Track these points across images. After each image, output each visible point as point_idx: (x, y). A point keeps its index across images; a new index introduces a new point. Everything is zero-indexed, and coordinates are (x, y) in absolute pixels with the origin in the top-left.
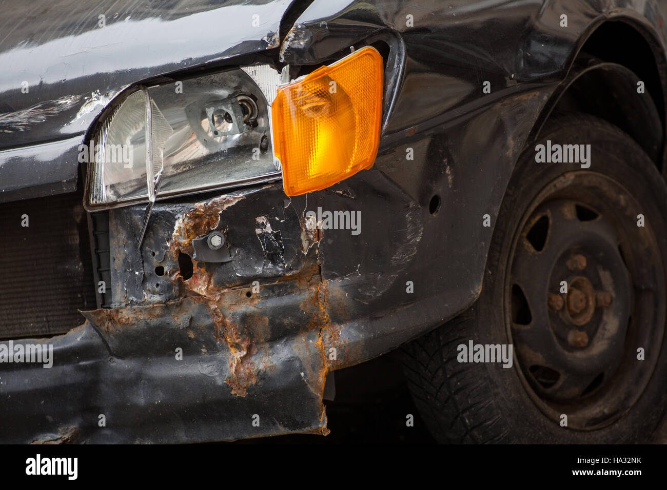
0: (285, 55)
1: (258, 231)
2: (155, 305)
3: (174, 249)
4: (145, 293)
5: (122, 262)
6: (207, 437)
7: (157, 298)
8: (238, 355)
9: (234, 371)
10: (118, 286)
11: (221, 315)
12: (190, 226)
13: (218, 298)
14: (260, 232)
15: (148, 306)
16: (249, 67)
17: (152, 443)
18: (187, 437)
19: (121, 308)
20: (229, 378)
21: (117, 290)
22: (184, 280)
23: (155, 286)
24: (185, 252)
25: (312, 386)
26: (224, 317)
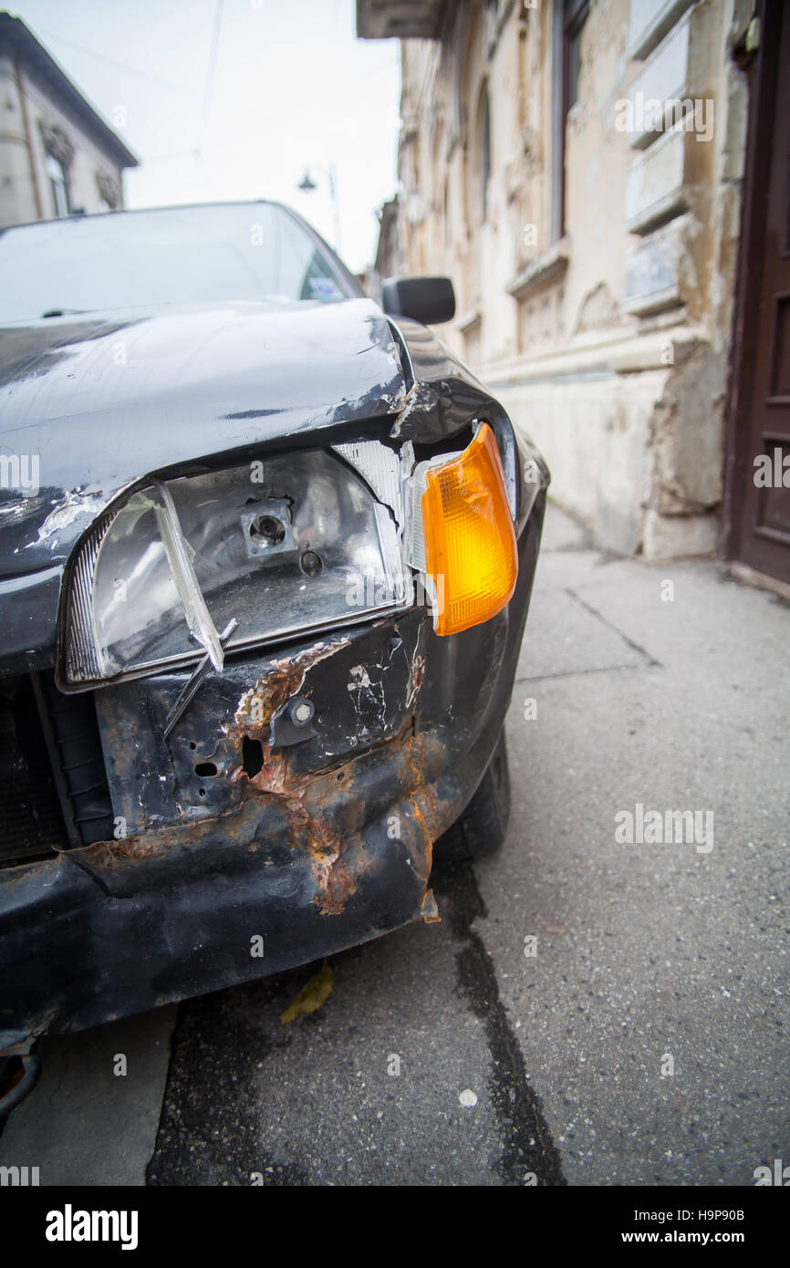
0: (402, 426)
1: (351, 687)
2: (200, 822)
3: (238, 735)
4: (180, 807)
5: (131, 764)
6: (271, 969)
7: (201, 811)
8: (328, 861)
9: (326, 885)
10: (126, 801)
11: (308, 815)
12: (268, 698)
13: (301, 794)
14: (354, 687)
15: (188, 826)
16: (345, 445)
17: (185, 997)
18: (239, 975)
19: (137, 835)
20: (318, 895)
21: (125, 807)
22: (251, 778)
23: (198, 794)
24: (255, 738)
25: (419, 872)
26: (312, 817)
